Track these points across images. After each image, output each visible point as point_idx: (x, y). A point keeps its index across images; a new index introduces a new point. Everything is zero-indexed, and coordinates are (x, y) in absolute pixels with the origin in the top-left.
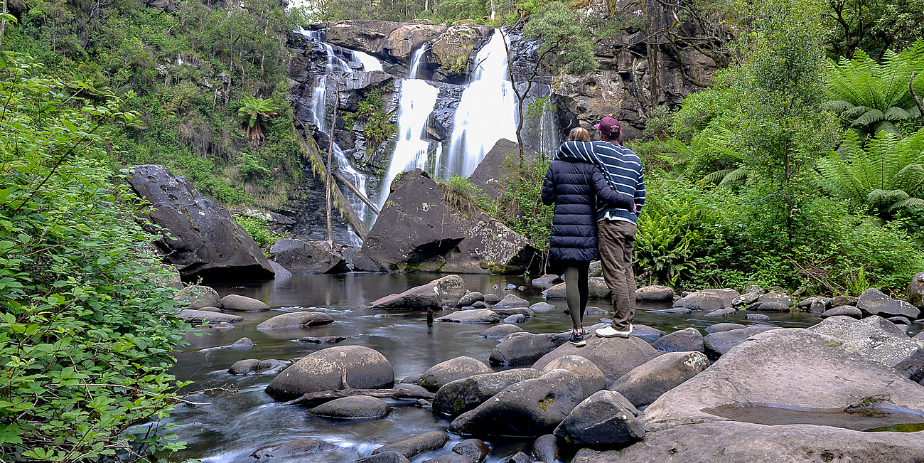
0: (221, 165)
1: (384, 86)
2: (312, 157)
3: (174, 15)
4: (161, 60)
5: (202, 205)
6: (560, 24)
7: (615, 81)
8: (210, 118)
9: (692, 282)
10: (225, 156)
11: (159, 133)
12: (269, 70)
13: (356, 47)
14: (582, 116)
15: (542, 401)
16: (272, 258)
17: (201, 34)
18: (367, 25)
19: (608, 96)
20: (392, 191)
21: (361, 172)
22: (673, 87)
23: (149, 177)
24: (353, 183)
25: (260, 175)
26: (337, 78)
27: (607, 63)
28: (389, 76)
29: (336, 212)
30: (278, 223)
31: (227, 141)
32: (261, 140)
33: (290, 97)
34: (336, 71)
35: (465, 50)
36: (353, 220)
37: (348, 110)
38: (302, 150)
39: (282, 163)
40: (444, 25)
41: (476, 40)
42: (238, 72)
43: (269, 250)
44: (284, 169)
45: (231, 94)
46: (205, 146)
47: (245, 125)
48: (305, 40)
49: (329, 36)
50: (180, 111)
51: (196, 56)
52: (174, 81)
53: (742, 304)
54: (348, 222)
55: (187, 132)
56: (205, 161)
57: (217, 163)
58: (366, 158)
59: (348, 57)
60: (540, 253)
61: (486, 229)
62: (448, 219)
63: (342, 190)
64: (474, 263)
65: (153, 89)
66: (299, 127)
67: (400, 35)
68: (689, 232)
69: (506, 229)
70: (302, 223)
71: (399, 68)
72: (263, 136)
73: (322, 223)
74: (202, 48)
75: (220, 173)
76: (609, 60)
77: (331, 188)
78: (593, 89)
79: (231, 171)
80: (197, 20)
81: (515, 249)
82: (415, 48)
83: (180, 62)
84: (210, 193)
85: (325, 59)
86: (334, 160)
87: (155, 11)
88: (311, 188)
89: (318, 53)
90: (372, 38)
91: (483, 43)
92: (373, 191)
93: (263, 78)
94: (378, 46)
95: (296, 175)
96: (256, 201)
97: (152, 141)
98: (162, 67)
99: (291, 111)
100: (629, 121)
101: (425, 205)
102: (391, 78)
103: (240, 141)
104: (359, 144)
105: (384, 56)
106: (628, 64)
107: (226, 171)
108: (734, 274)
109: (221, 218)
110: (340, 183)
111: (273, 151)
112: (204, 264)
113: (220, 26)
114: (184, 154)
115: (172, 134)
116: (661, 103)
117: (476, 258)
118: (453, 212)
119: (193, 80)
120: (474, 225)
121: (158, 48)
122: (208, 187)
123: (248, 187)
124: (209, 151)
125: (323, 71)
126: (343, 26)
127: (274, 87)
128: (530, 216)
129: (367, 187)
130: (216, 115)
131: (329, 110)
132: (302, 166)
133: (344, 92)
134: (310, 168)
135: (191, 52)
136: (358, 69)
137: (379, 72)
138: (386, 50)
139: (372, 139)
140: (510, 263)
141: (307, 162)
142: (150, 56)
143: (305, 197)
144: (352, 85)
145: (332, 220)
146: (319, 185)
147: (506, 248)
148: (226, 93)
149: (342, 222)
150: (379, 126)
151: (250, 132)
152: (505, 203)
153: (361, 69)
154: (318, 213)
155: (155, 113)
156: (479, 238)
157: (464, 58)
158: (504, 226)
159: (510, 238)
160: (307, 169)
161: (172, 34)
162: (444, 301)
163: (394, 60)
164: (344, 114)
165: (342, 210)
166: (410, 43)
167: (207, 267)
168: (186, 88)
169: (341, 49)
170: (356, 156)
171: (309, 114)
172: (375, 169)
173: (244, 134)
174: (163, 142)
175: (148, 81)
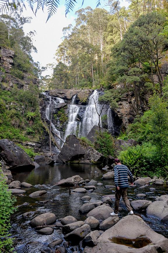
0: (21, 131)
1: (65, 107)
2: (46, 127)
3: (10, 92)
4: (7, 104)
5: (17, 149)
6: (108, 97)
7: (127, 104)
8: (19, 118)
9: (140, 174)
10: (23, 128)
11: (6, 123)
12: (34, 105)
13: (57, 96)
14: (118, 114)
15: (81, 233)
16: (34, 161)
17: (17, 97)
18: (60, 90)
19: (125, 108)
20: (66, 141)
21: (59, 130)
22: (143, 105)
23: (4, 143)
24: (57, 134)
25: (32, 133)
26: (52, 105)
27: (125, 99)
28: (66, 104)
29: (52, 142)
30: (37, 146)
31: (23, 124)
32: (32, 123)
33: (40, 111)
34: (52, 103)
35: (86, 96)
36: (57, 144)
37: (55, 114)
38: (43, 125)
39: (38, 129)
40: (81, 89)
41: (89, 93)
42: (26, 106)
43: (34, 158)
44: (38, 131)
45: (24, 111)
46: (18, 126)
47: (28, 120)
48: (44, 95)
49: (50, 94)
50: (11, 117)
51: (16, 102)
52: (10, 109)
53: (151, 182)
54: (55, 145)
55: (13, 122)
56: (18, 130)
57: (21, 130)
58: (60, 127)
59: (55, 99)
60: (106, 158)
61: (91, 151)
62: (81, 149)
63: (54, 136)
64: (88, 161)
65: (5, 112)
66: (42, 119)
67: (69, 93)
68: (139, 160)
69: (96, 151)
70: (43, 145)
71: (69, 101)
72: (33, 122)
73: (49, 145)
74: (17, 100)
75: (21, 133)
76: (125, 98)
77: (51, 136)
78: (121, 106)
79: (24, 132)
80: (16, 93)
81: (99, 157)
82: (73, 96)
83: (12, 104)
84: (19, 139)
85: (49, 100)
86: (52, 127)
87: (5, 91)
88: (45, 136)
89: (47, 99)
90: (61, 94)
91: (91, 94)
92: (62, 136)
93: (33, 107)
94: (63, 96)
95: (41, 132)
96: (31, 140)
97: (4, 126)
98: (7, 106)
99: (40, 115)
100: (132, 115)
101: (75, 145)
102: (67, 105)
103: (27, 124)
104: (58, 123)
105: (65, 98)
106: (130, 100)
107: (23, 132)
108: (151, 172)
109: (21, 152)
110: (53, 134)
111: (35, 126)
112: (17, 165)
113: (22, 94)
114: (12, 128)
115: (9, 123)
116: (140, 110)
117: (89, 159)
118: (82, 146)
119: (15, 108)
120: (88, 150)
121: (6, 101)
122: (18, 137)
123: (29, 136)
124: (19, 127)
125: (49, 103)
126: (54, 91)
127: (35, 109)
128: (103, 147)
129: (61, 135)
130: (21, 118)
131: (50, 114)
132: (43, 130)
133: (54, 109)
134: (45, 130)
135: (14, 101)
136: (58, 102)
137: (63, 103)
138: (65, 97)
139: (62, 121)
140: (98, 161)
141: (44, 128)
142: (4, 103)
143: (44, 138)
144: (56, 107)
145: (51, 144)
146: (47, 135)
147: (96, 157)
148: (23, 111)
149: (54, 145)
150: (64, 118)
151: (30, 121)
152: (96, 143)
153: (59, 102)
154: (47, 142)
155: (5, 118)
156: (89, 154)
157: (86, 98)
158: (96, 150)
159: (97, 154)
160: (44, 130)
161: (10, 97)
162: (75, 183)
163: (67, 99)
164: (54, 115)
165: (54, 142)
166: (72, 95)
167: (18, 166)
168: (13, 111)
169: (53, 97)
170: (58, 126)
171: (45, 115)
172: (63, 129)
173: (28, 122)
174: (7, 125)
175: (4, 109)
